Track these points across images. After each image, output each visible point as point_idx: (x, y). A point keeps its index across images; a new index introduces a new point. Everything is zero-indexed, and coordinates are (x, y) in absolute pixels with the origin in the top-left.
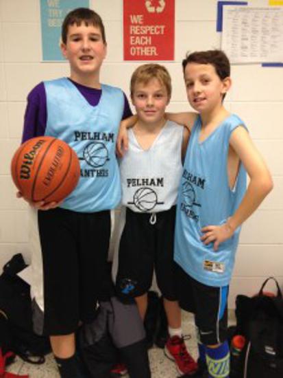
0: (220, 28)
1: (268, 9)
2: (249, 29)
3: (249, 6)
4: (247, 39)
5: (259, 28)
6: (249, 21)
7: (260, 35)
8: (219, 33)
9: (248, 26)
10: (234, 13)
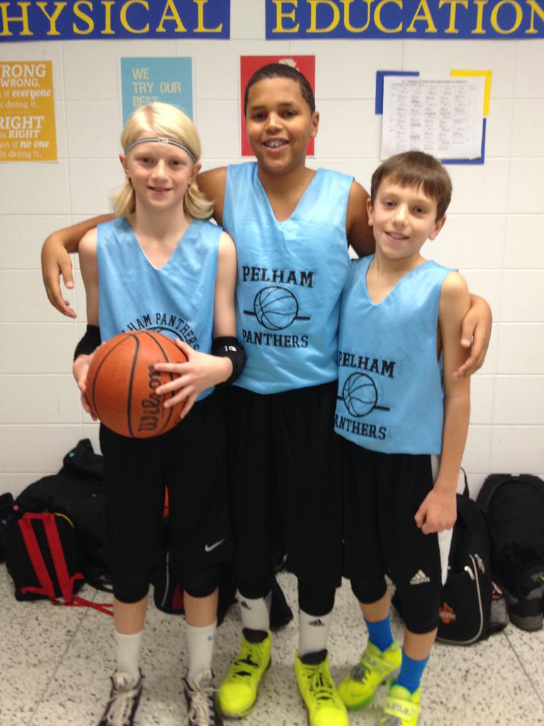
0: (379, 109)
1: (449, 82)
2: (422, 110)
3: (421, 77)
4: (419, 125)
5: (436, 110)
6: (422, 99)
7: (438, 118)
8: (379, 116)
9: (421, 106)
10: (400, 88)
